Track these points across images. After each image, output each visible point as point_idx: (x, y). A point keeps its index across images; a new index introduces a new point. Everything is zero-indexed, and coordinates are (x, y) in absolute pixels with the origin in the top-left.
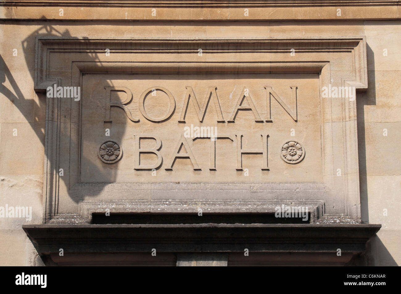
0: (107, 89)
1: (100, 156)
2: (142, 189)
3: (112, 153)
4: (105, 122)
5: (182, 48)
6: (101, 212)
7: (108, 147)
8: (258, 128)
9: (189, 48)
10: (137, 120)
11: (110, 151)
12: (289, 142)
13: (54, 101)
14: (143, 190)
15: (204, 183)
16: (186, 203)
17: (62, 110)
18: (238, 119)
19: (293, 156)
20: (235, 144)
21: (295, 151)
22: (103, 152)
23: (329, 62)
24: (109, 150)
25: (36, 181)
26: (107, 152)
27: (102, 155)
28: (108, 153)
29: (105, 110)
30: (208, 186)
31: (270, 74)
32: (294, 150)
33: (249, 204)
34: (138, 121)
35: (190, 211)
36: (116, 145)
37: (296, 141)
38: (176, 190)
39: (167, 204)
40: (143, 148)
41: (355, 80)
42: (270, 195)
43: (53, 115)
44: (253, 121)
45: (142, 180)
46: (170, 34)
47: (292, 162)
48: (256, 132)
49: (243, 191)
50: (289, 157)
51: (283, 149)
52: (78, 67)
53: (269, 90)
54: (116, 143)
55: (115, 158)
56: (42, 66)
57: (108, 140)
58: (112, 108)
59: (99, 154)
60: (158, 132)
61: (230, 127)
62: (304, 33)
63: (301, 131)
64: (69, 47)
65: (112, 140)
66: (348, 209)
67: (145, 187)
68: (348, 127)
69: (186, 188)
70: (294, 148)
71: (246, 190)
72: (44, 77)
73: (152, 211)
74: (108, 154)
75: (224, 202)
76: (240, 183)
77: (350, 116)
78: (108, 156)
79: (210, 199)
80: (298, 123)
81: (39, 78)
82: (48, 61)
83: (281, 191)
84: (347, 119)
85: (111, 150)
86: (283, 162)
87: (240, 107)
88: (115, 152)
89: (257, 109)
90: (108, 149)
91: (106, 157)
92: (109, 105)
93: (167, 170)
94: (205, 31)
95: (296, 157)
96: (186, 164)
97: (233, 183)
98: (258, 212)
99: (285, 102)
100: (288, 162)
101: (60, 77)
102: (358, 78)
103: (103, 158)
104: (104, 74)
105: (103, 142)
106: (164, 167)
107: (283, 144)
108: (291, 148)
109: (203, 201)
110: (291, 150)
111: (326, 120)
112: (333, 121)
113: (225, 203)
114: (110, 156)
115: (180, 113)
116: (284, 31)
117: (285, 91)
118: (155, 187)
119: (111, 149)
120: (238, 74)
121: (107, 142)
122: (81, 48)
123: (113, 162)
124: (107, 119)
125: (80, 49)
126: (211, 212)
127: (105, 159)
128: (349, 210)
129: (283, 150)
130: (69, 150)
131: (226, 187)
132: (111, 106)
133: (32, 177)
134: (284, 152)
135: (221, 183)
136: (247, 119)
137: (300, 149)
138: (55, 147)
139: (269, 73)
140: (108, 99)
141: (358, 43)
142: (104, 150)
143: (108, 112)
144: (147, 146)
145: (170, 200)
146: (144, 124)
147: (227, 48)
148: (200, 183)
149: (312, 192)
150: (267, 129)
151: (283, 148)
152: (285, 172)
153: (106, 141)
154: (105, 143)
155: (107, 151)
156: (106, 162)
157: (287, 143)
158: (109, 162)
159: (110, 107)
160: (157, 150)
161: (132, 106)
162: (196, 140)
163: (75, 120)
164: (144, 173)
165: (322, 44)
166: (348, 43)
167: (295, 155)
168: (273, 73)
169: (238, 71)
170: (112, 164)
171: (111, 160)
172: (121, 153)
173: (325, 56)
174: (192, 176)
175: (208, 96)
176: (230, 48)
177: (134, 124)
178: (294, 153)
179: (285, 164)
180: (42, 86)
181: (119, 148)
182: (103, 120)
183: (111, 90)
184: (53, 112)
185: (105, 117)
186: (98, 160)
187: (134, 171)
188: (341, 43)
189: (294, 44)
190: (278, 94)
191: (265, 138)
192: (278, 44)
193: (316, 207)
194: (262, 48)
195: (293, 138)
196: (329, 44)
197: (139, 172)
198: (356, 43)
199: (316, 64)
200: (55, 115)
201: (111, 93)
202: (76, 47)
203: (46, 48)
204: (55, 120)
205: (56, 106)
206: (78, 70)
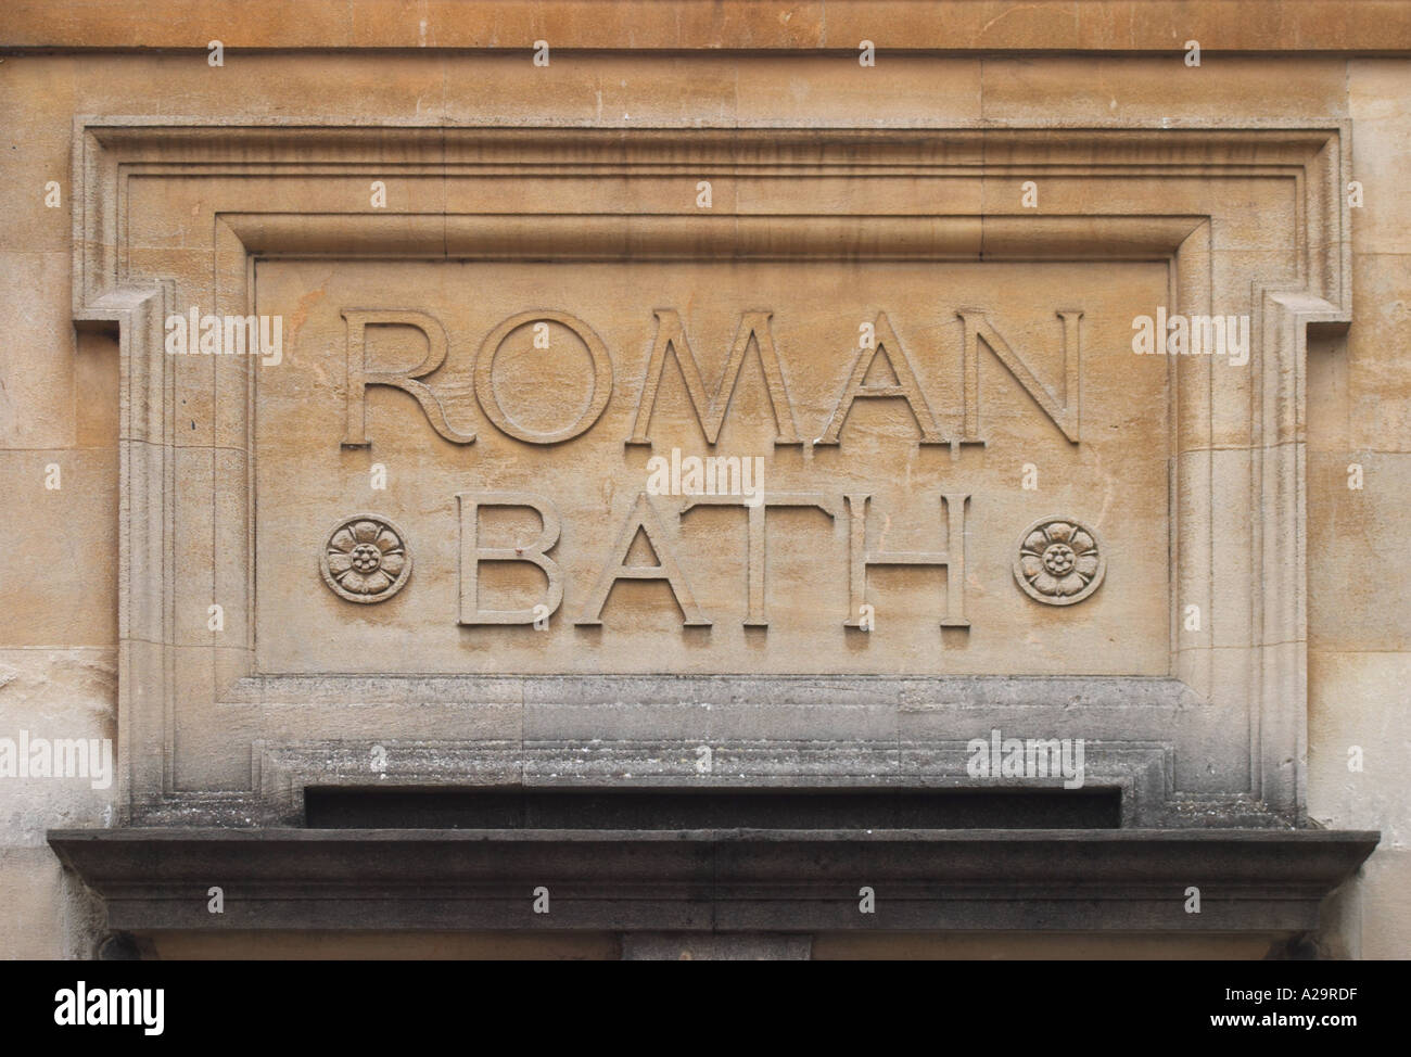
0: (351, 318)
1: (327, 575)
2: (492, 697)
3: (372, 563)
4: (345, 447)
5: (640, 161)
6: (337, 782)
7: (358, 540)
8: (932, 470)
9: (666, 160)
10: (465, 434)
11: (366, 556)
12: (1047, 525)
13: (148, 367)
14: (494, 701)
15: (723, 679)
16: (654, 751)
17: (179, 400)
18: (852, 436)
19: (1059, 576)
20: (840, 530)
21: (1069, 556)
22: (341, 562)
23: (1208, 217)
24: (361, 552)
25: (91, 667)
26: (355, 560)
27: (335, 572)
28: (359, 563)
29: (347, 399)
30: (741, 689)
31: (981, 261)
32: (1064, 554)
33: (892, 757)
34: (472, 443)
35: (670, 782)
36: (387, 535)
37: (1075, 519)
38: (619, 704)
39: (584, 757)
40: (492, 547)
41: (1306, 289)
42: (969, 721)
43: (146, 421)
44: (912, 442)
45: (491, 664)
46: (593, 104)
47: (1055, 600)
48: (924, 485)
49: (872, 707)
50: (1048, 583)
51: (1024, 552)
52: (240, 234)
53: (975, 325)
54: (387, 528)
55: (386, 583)
56: (99, 233)
57: (358, 515)
58: (372, 394)
59: (324, 567)
60: (549, 485)
61: (824, 468)
62: (1114, 104)
63: (1095, 484)
64: (204, 157)
65: (372, 516)
66: (1263, 775)
67: (501, 689)
68: (1270, 470)
69: (657, 697)
70: (1065, 548)
71: (882, 702)
72: (109, 273)
73: (527, 781)
74: (356, 569)
75: (799, 748)
76: (861, 680)
77: (1282, 426)
78: (360, 578)
79: (745, 738)
80: (1086, 454)
81: (90, 278)
82: (122, 212)
83: (1012, 707)
84: (1270, 438)
85: (370, 553)
86: (1022, 601)
87: (862, 393)
88: (387, 558)
89: (927, 398)
90: (360, 547)
91: (352, 579)
92: (359, 379)
93: (583, 628)
94: (729, 96)
95: (1073, 582)
96: (656, 608)
97: (832, 677)
98: (927, 784)
99: (1035, 372)
100: (1043, 599)
101: (172, 275)
102: (1315, 282)
103: (339, 582)
104: (338, 260)
105: (341, 521)
106: (570, 618)
107: (1022, 531)
108: (1054, 548)
109: (718, 746)
110: (1055, 554)
111: (1191, 441)
112: (1217, 446)
113: (804, 751)
114: (366, 574)
115: (633, 414)
116: (1034, 96)
117: (1038, 328)
118: (540, 694)
119: (372, 548)
120: (856, 261)
121: (354, 522)
122: (250, 160)
123: (378, 599)
124: (354, 436)
125: (245, 164)
126: (748, 785)
127: (347, 589)
128: (1264, 781)
129: (1023, 555)
130: (210, 553)
131: (807, 695)
132: (369, 386)
133: (73, 653)
134: (1032, 564)
135: (785, 677)
136: (888, 437)
137: (1088, 549)
138: (156, 544)
139: (978, 257)
140: (356, 359)
141: (1320, 146)
142: (342, 551)
143: (358, 407)
144: (510, 539)
145: (596, 741)
146: (495, 454)
147: (817, 163)
148: (708, 677)
149: (1128, 713)
150: (967, 478)
151: (1024, 547)
152: (1031, 637)
153: (351, 517)
154: (345, 527)
155: (356, 555)
156: (351, 599)
157: (1039, 529)
158: (361, 598)
159: (362, 387)
160: (545, 553)
161: (450, 385)
162: (696, 518)
163: (230, 438)
164: (497, 641)
165: (1185, 147)
166: (1285, 147)
167: (1068, 572)
168: (991, 261)
169: (856, 252)
170: (376, 604)
171: (370, 592)
172: (409, 563)
173: (1192, 194)
174: (672, 652)
175: (740, 348)
176: (828, 161)
177: (452, 452)
178: (1066, 565)
179: (1031, 608)
180: (101, 307)
181: (401, 545)
182: (337, 437)
183: (368, 325)
184: (146, 407)
185: (345, 428)
186: (320, 593)
187: (456, 631)
188: (1257, 147)
189: (1073, 147)
190: (1008, 341)
191: (956, 508)
192: (1011, 147)
193: (1141, 768)
194: (952, 160)
195: (1063, 508)
196: (1208, 147)
197: (476, 638)
198: (1313, 144)
199: (1159, 223)
200: (156, 421)
201: (365, 336)
202: (228, 159)
203: (112, 160)
204: (156, 438)
205: (156, 386)
206: (240, 245)
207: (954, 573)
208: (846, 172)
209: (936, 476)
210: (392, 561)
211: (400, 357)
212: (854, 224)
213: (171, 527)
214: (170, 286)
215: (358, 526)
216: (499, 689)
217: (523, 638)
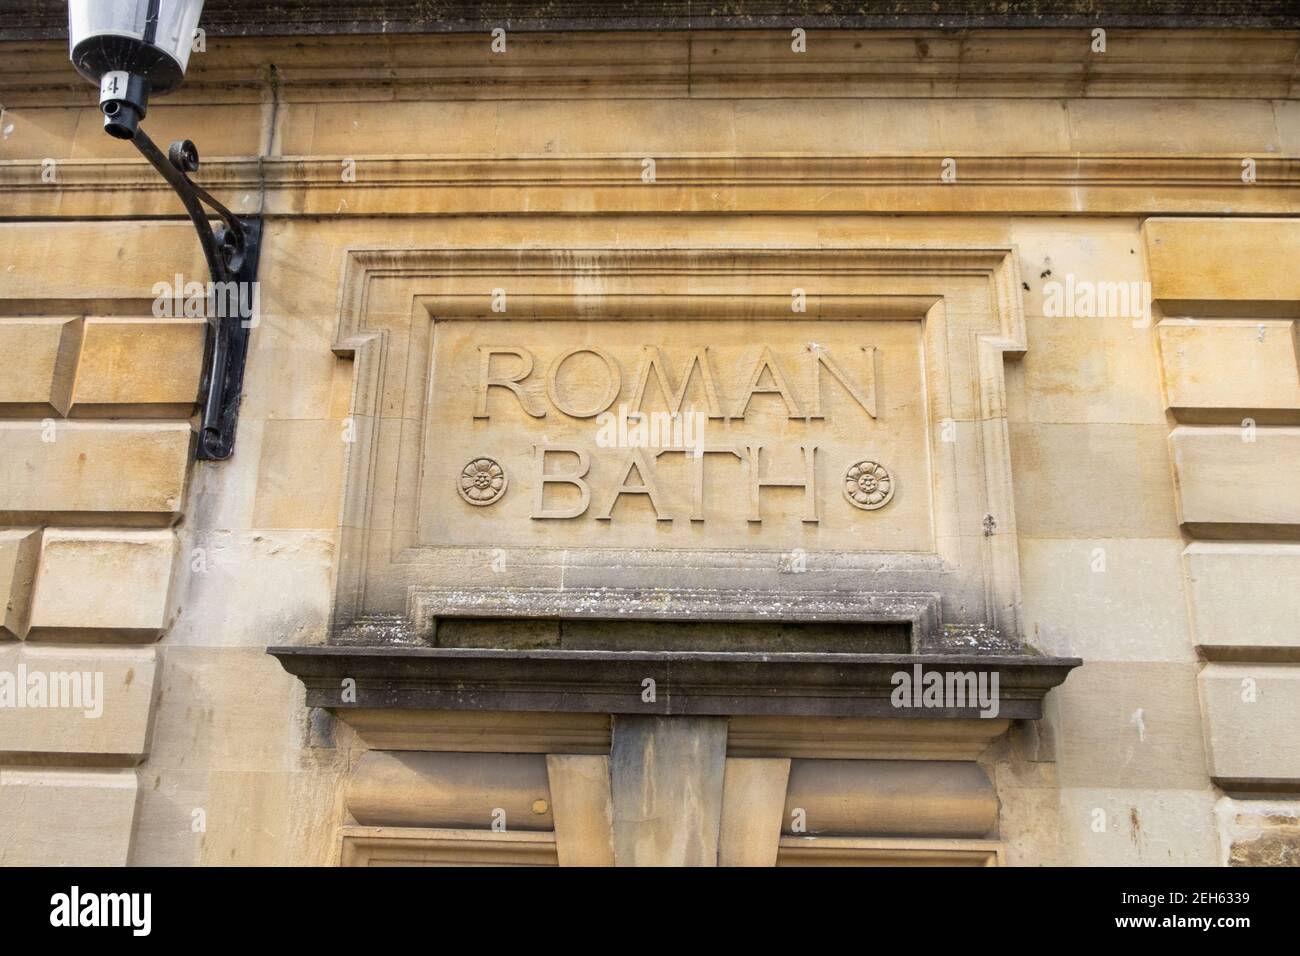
0: (484, 350)
1: (461, 490)
3: (486, 483)
4: (475, 418)
6: (452, 613)
7: (479, 470)
8: (795, 432)
10: (539, 413)
11: (482, 479)
12: (860, 464)
14: (548, 564)
15: (678, 551)
17: (385, 393)
18: (751, 413)
19: (868, 493)
20: (745, 466)
21: (873, 482)
22: (468, 482)
23: (942, 296)
24: (480, 477)
26: (476, 481)
27: (465, 488)
28: (478, 483)
29: (478, 393)
30: (688, 558)
31: (820, 320)
32: (871, 480)
33: (776, 601)
34: (544, 417)
36: (495, 467)
37: (876, 461)
38: (618, 566)
39: (596, 598)
40: (552, 474)
41: (999, 334)
42: (820, 578)
43: (365, 404)
44: (784, 417)
45: (548, 541)
47: (867, 507)
48: (791, 441)
49: (764, 570)
50: (862, 496)
51: (848, 479)
52: (426, 306)
53: (819, 354)
54: (495, 463)
55: (493, 494)
57: (479, 456)
58: (492, 390)
59: (459, 485)
60: (583, 440)
61: (735, 431)
62: (888, 239)
63: (886, 441)
65: (487, 456)
66: (995, 614)
68: (987, 433)
69: (640, 562)
70: (871, 477)
71: (769, 566)
72: (354, 326)
73: (562, 613)
74: (477, 486)
75: (722, 595)
76: (757, 552)
77: (993, 408)
78: (478, 491)
80: (881, 425)
81: (343, 328)
82: (366, 294)
83: (846, 570)
84: (986, 415)
85: (485, 477)
86: (848, 507)
87: (757, 389)
88: (494, 480)
89: (792, 393)
91: (475, 492)
92: (485, 382)
93: (601, 520)
94: (686, 235)
95: (876, 496)
96: (642, 510)
97: (741, 550)
98: (797, 618)
100: (860, 505)
101: (388, 327)
102: (1005, 330)
103: (467, 493)
104: (478, 320)
105: (471, 460)
106: (594, 515)
107: (847, 467)
108: (865, 476)
109: (676, 592)
110: (866, 480)
111: (939, 417)
112: (955, 419)
113: (724, 595)
114: (482, 489)
115: (632, 402)
116: (845, 234)
117: (851, 356)
118: (574, 560)
119: (486, 474)
120: (752, 320)
121: (477, 460)
122: (433, 267)
123: (489, 503)
124: (481, 413)
127: (471, 497)
128: (995, 617)
129: (847, 481)
130: (395, 477)
131: (726, 560)
132: (490, 386)
133: (317, 534)
134: (851, 485)
135: (714, 549)
136: (771, 414)
137: (883, 478)
138: (364, 472)
139: (818, 318)
140: (484, 372)
141: (1001, 259)
142: (470, 476)
143: (483, 397)
144: (560, 470)
145: (605, 588)
146: (556, 422)
148: (671, 549)
149: (913, 574)
150: (815, 436)
151: (848, 476)
152: (853, 528)
153: (475, 457)
154: (472, 463)
155: (477, 478)
156: (473, 503)
157: (855, 466)
158: (478, 503)
159: (487, 387)
160: (581, 478)
161: (532, 386)
162: (664, 457)
163: (411, 413)
164: (551, 527)
165: (928, 259)
166: (982, 259)
167: (873, 491)
168: (825, 320)
169: (753, 315)
170: (485, 506)
171: (483, 499)
172: (505, 483)
173: (933, 285)
174: (653, 534)
175: (691, 365)
176: (737, 266)
177: (534, 422)
178: (872, 487)
179: (854, 511)
180: (347, 344)
181: (502, 473)
182: (471, 414)
183: (491, 354)
184: (366, 396)
185: (476, 408)
186: (457, 499)
187: (530, 522)
188: (967, 259)
189: (869, 259)
190: (836, 363)
191: (809, 454)
192: (835, 259)
193: (923, 608)
194: (804, 266)
195: (868, 454)
196: (941, 259)
197: (541, 525)
198: (998, 257)
199: (916, 300)
200: (371, 404)
201: (490, 360)
202: (422, 267)
203: (362, 269)
204: (370, 413)
205: (373, 385)
206: (426, 312)
207: (809, 489)
208: (747, 272)
209: (798, 436)
210: (496, 482)
211: (509, 370)
212: (751, 300)
213: (374, 462)
214: (386, 333)
215: (480, 462)
216: (551, 557)
217: (567, 526)
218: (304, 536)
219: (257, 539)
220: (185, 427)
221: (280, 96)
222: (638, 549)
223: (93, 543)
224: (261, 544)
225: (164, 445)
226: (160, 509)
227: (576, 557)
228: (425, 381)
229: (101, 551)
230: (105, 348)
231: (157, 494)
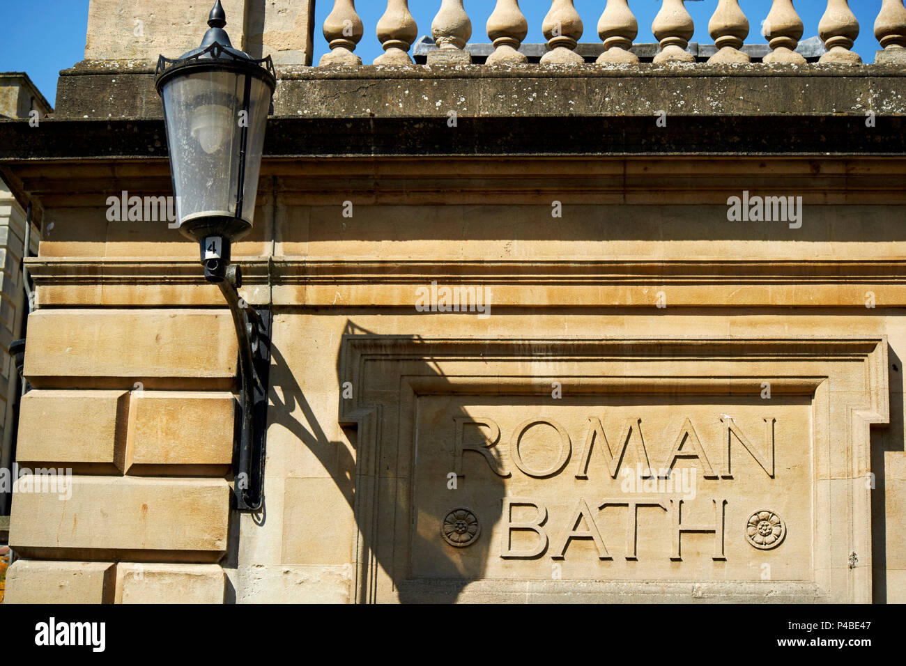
0: (458, 420)
1: (444, 534)
2: (514, 590)
3: (463, 529)
7: (458, 519)
8: (709, 488)
10: (506, 473)
11: (460, 526)
12: (759, 513)
13: (369, 442)
14: (515, 592)
15: (616, 582)
17: (382, 457)
19: (765, 535)
20: (668, 515)
21: (770, 526)
22: (449, 528)
23: (827, 377)
24: (459, 524)
25: (340, 574)
26: (456, 527)
27: (447, 533)
28: (458, 529)
29: (454, 456)
30: (623, 587)
31: (730, 397)
32: (767, 526)
34: (509, 476)
36: (471, 516)
37: (771, 510)
38: (569, 593)
40: (516, 522)
41: (869, 409)
43: (368, 466)
44: (700, 476)
45: (514, 574)
46: (563, 328)
47: (763, 547)
48: (705, 495)
49: (681, 595)
50: (759, 538)
51: (749, 524)
52: (411, 384)
53: (728, 424)
54: (471, 513)
55: (469, 538)
57: (458, 507)
58: (466, 453)
59: (442, 530)
60: (541, 494)
63: (780, 494)
65: (464, 507)
68: (856, 488)
69: (586, 590)
70: (767, 523)
71: (686, 593)
72: (355, 402)
74: (457, 532)
76: (677, 582)
77: (860, 469)
78: (458, 535)
80: (777, 481)
81: (346, 404)
83: (743, 595)
84: (856, 474)
85: (463, 524)
86: (748, 546)
87: (679, 453)
88: (470, 527)
89: (707, 456)
90: (458, 522)
91: (455, 536)
92: (460, 447)
93: (555, 559)
94: (622, 326)
95: (770, 538)
96: (587, 549)
97: (664, 581)
99: (754, 445)
100: (757, 546)
101: (381, 402)
102: (874, 405)
103: (449, 537)
104: (453, 396)
105: (451, 510)
106: (549, 554)
107: (749, 515)
108: (762, 523)
110: (763, 526)
111: (821, 476)
112: (832, 478)
114: (461, 534)
115: (579, 463)
116: (751, 324)
117: (754, 425)
118: (535, 588)
119: (464, 522)
121: (456, 511)
122: (416, 353)
123: (466, 545)
124: (458, 472)
125: (414, 355)
127: (452, 540)
129: (748, 526)
130: (393, 524)
132: (464, 450)
134: (751, 530)
135: (644, 581)
137: (777, 524)
139: (729, 394)
140: (459, 438)
141: (874, 347)
142: (450, 523)
143: (459, 459)
144: (523, 518)
146: (519, 480)
147: (658, 354)
148: (609, 581)
149: (794, 598)
150: (723, 490)
151: (749, 522)
152: (751, 563)
153: (454, 508)
154: (452, 513)
155: (456, 525)
156: (454, 545)
157: (755, 514)
158: (458, 544)
159: (461, 451)
160: (539, 525)
162: (605, 509)
163: (404, 473)
164: (516, 564)
165: (816, 347)
166: (859, 347)
167: (769, 534)
168: (734, 397)
169: (676, 394)
170: (464, 547)
171: (461, 542)
172: (479, 529)
173: (820, 368)
174: (596, 569)
175: (626, 434)
177: (500, 480)
178: (768, 531)
179: (753, 550)
180: (351, 417)
181: (476, 521)
183: (465, 423)
184: (368, 460)
185: (453, 469)
186: (441, 541)
187: (499, 559)
188: (847, 347)
190: (742, 431)
191: (719, 505)
192: (742, 347)
194: (716, 353)
195: (766, 505)
196: (826, 347)
197: (506, 562)
198: (871, 345)
199: (807, 380)
200: (372, 466)
201: (463, 428)
202: (407, 353)
203: (358, 353)
204: (372, 473)
205: (372, 450)
206: (411, 389)
207: (718, 533)
209: (711, 490)
210: (472, 528)
211: (478, 438)
213: (376, 513)
214: (380, 407)
215: (458, 512)
216: (517, 586)
217: (528, 562)
218: (323, 570)
219: (287, 572)
220: (223, 484)
221: (279, 200)
222: (585, 580)
223: (161, 574)
224: (289, 576)
225: (209, 498)
226: (210, 548)
227: (536, 586)
228: (412, 447)
229: (168, 580)
230: (154, 418)
231: (207, 537)
